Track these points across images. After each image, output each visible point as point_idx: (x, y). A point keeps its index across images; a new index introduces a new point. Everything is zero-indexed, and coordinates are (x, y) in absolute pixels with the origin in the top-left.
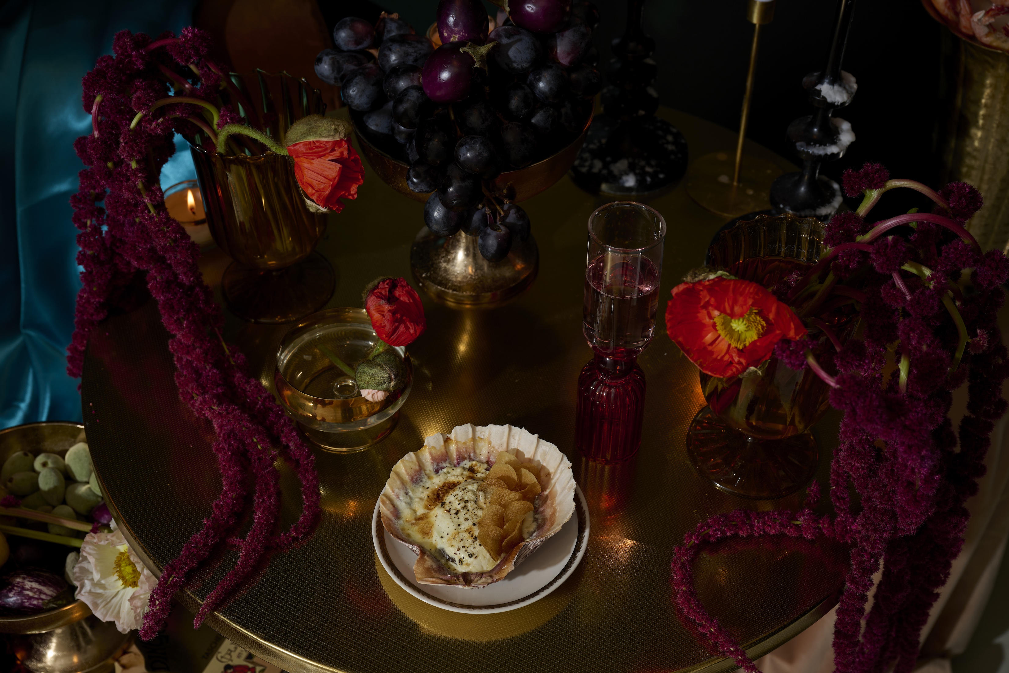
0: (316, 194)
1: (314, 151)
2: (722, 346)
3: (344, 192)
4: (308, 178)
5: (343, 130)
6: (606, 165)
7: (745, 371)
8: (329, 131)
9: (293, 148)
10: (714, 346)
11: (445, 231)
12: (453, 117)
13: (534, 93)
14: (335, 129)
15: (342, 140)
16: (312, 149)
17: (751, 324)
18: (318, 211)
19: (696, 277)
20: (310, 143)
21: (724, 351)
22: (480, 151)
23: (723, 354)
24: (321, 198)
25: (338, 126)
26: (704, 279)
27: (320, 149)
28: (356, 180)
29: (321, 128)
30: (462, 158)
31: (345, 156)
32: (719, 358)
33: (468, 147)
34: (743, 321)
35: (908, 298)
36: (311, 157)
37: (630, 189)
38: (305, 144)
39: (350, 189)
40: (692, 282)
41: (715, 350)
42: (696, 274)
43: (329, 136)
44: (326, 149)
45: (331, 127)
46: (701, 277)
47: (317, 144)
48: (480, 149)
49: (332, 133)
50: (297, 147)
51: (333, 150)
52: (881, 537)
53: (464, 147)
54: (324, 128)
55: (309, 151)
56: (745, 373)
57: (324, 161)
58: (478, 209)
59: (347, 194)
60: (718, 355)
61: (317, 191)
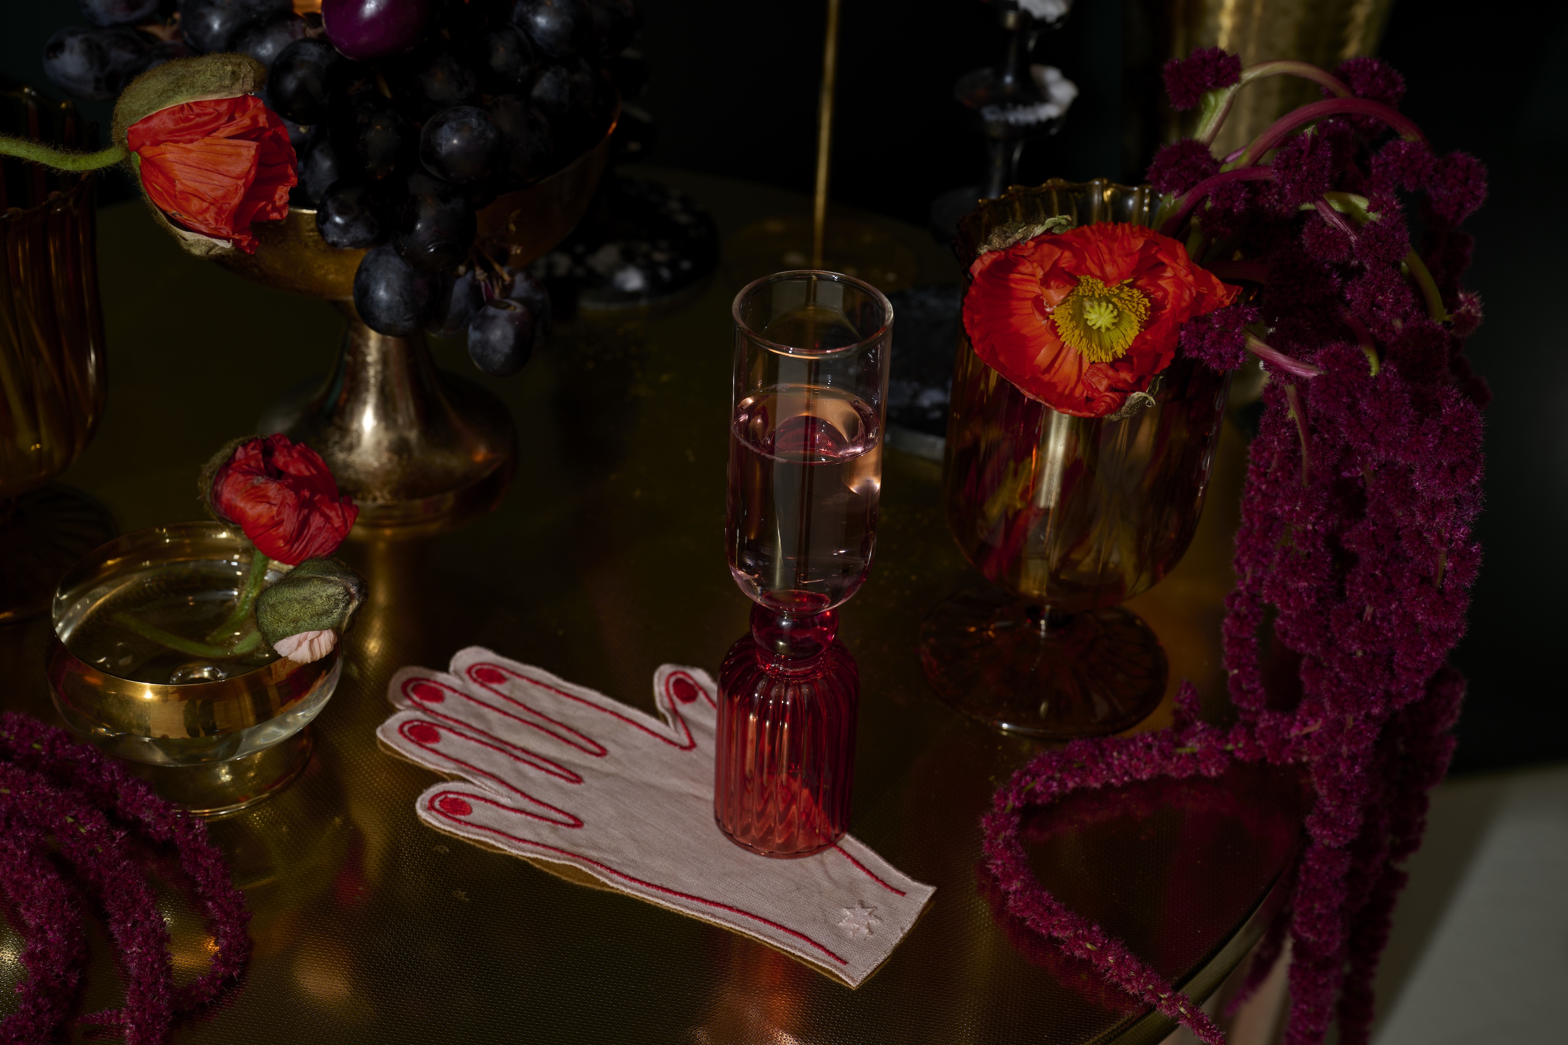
0: (213, 209)
1: (194, 122)
2: (1068, 368)
3: (263, 203)
4: (188, 183)
5: (249, 72)
6: (578, 260)
7: (1124, 404)
8: (221, 79)
9: (141, 127)
10: (1053, 372)
11: (407, 320)
12: (388, 94)
13: (530, 38)
14: (233, 73)
15: (245, 97)
16: (187, 120)
17: (1127, 305)
18: (212, 252)
19: (1007, 238)
20: (182, 108)
21: (1074, 378)
22: (480, 129)
23: (1072, 384)
24: (223, 217)
25: (239, 65)
26: (1024, 238)
27: (206, 118)
28: (283, 179)
29: (204, 74)
30: (444, 150)
31: (261, 125)
32: (1067, 392)
33: (454, 125)
34: (1107, 307)
35: (1353, 238)
36: (188, 137)
37: (635, 295)
38: (172, 112)
39: (273, 196)
40: (1004, 246)
41: (1056, 379)
42: (1005, 232)
43: (222, 88)
44: (219, 116)
45: (224, 70)
46: (1018, 236)
47: (197, 110)
48: (480, 125)
49: (227, 82)
50: (154, 123)
51: (231, 118)
52: (1368, 716)
53: (446, 127)
54: (209, 73)
55: (182, 125)
56: (1124, 408)
57: (217, 142)
58: (459, 276)
59: (269, 208)
60: (1066, 387)
61: (211, 204)
